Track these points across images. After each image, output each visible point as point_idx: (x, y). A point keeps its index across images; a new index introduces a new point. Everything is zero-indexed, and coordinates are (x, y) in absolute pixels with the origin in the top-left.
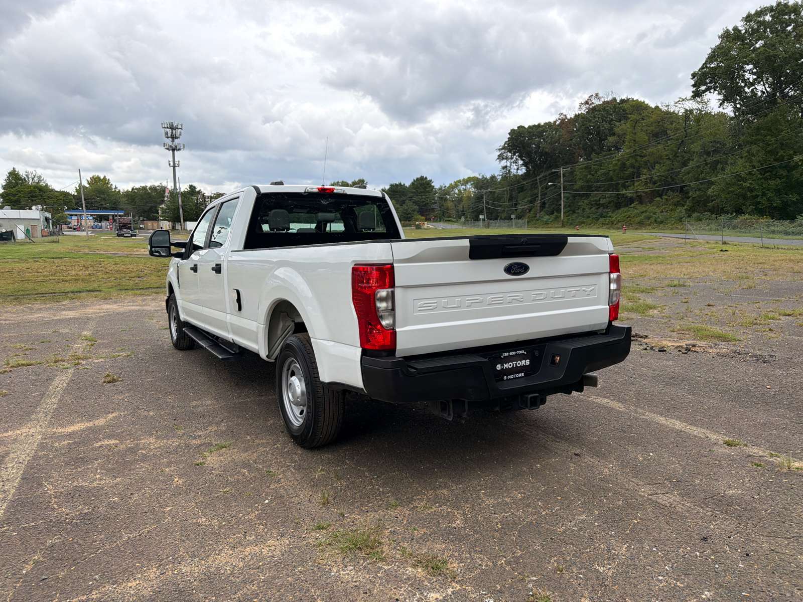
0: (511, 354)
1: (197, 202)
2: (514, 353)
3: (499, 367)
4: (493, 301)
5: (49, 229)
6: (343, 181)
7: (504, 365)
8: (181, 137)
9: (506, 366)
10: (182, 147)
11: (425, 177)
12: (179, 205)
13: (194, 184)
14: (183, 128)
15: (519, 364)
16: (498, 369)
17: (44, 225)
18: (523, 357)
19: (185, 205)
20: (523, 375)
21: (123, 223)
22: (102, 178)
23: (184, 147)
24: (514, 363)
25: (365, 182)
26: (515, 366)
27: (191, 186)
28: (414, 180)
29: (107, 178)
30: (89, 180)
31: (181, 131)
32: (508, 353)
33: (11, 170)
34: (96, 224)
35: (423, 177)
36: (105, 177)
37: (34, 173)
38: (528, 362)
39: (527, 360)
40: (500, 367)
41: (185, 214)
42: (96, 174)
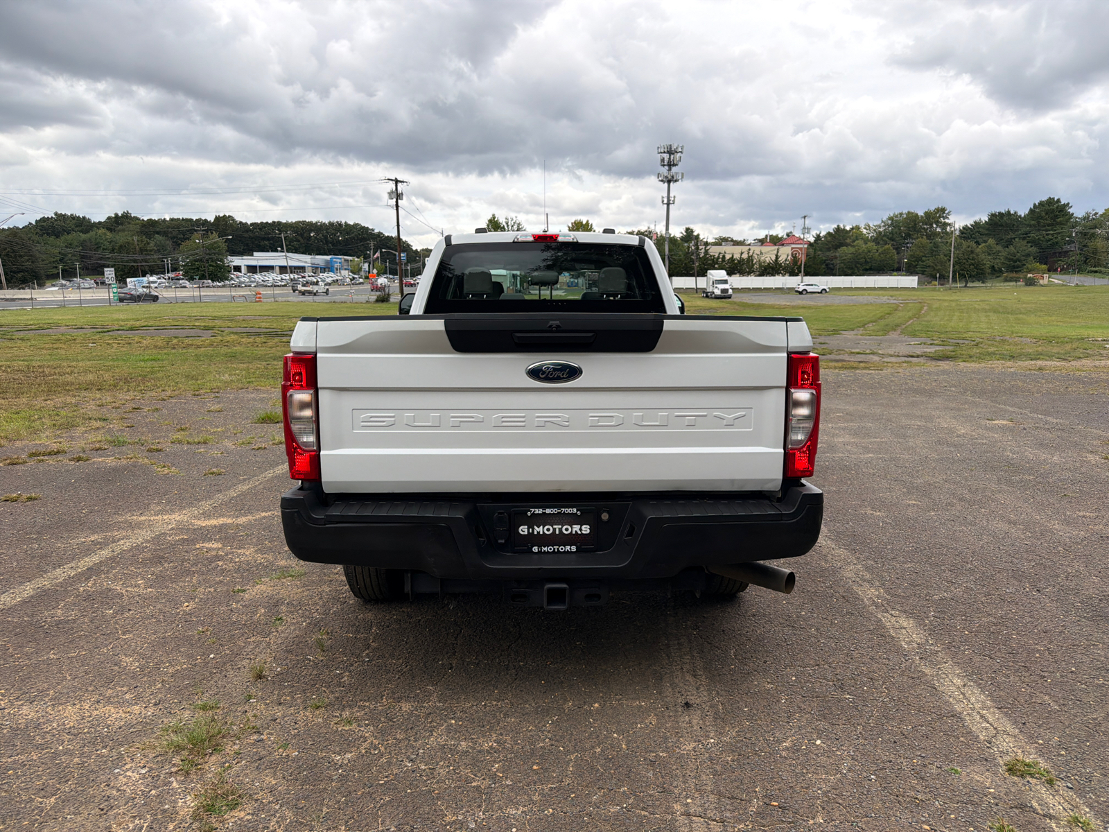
0: (548, 511)
1: (689, 250)
2: (555, 511)
3: (523, 530)
4: (503, 422)
5: (516, 286)
6: (909, 212)
7: (535, 527)
8: (680, 164)
9: (539, 530)
10: (680, 177)
11: (1056, 199)
12: (665, 255)
13: (692, 227)
14: (684, 151)
15: (567, 530)
16: (522, 533)
17: (510, 282)
18: (573, 519)
19: (672, 255)
20: (574, 549)
21: (593, 280)
22: (584, 223)
23: (682, 177)
24: (555, 527)
25: (946, 212)
26: (557, 532)
27: (687, 229)
28: (1035, 205)
29: (590, 222)
30: (570, 225)
31: (682, 155)
32: (541, 510)
33: (490, 217)
34: (572, 280)
35: (1054, 199)
36: (588, 221)
37: (515, 219)
38: (586, 529)
39: (584, 526)
40: (526, 530)
41: (671, 266)
42: (579, 218)
